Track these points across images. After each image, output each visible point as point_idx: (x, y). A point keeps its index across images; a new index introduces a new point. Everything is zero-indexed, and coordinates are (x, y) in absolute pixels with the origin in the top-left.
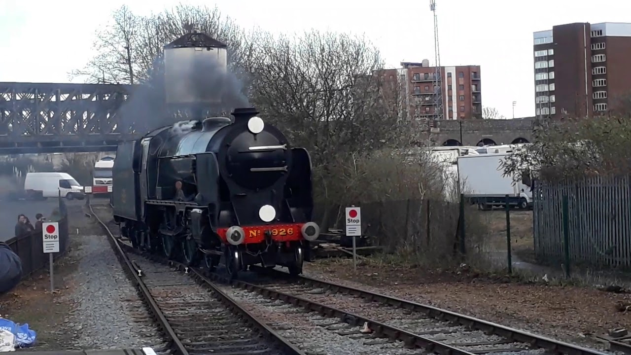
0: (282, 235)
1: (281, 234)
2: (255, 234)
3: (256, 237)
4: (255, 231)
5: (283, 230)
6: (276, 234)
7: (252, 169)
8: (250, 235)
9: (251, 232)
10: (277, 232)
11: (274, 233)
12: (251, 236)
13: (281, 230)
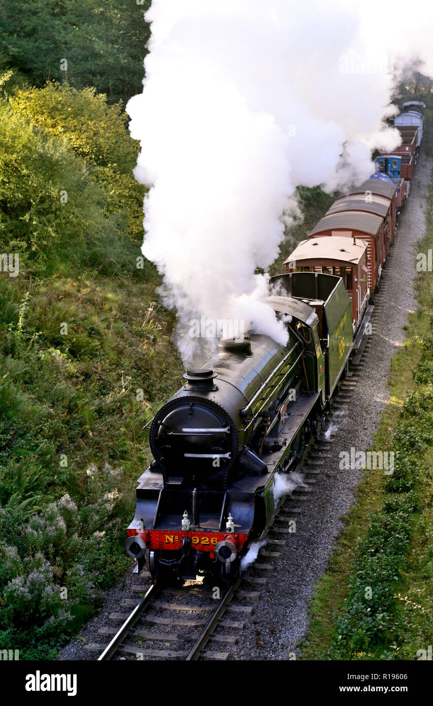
0: (204, 545)
1: (203, 542)
2: (172, 540)
3: (173, 543)
4: (172, 537)
5: (205, 539)
6: (198, 542)
7: (187, 455)
8: (165, 541)
9: (167, 537)
10: (198, 541)
11: (196, 541)
12: (167, 541)
13: (203, 538)
